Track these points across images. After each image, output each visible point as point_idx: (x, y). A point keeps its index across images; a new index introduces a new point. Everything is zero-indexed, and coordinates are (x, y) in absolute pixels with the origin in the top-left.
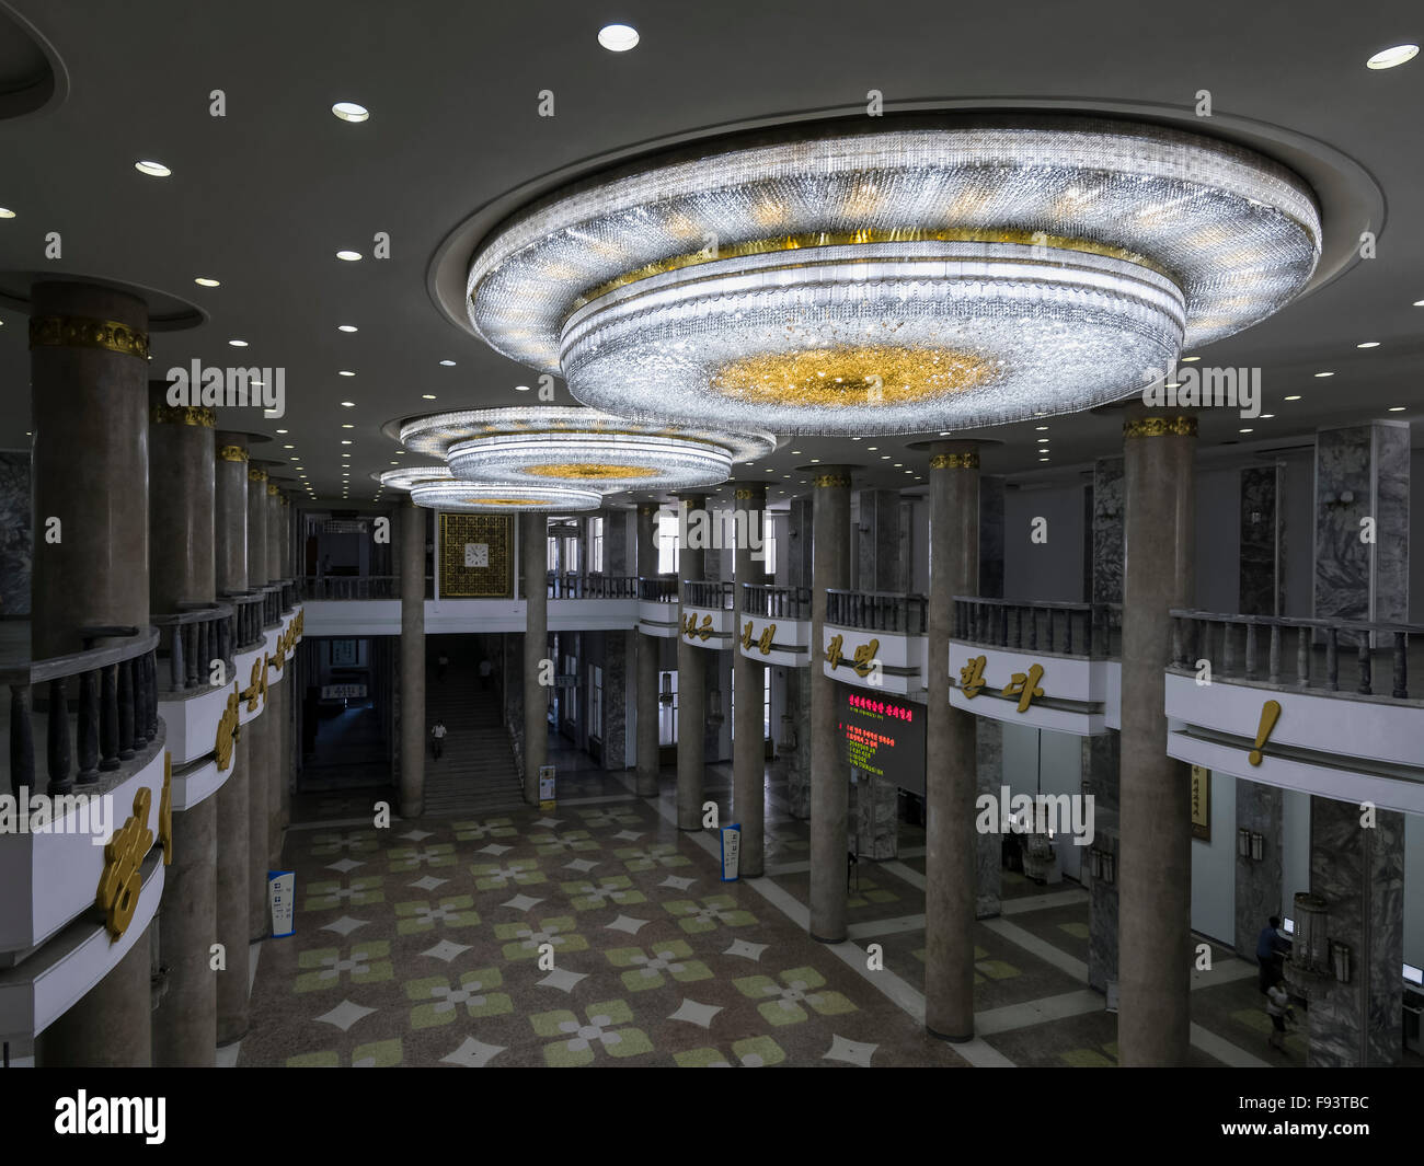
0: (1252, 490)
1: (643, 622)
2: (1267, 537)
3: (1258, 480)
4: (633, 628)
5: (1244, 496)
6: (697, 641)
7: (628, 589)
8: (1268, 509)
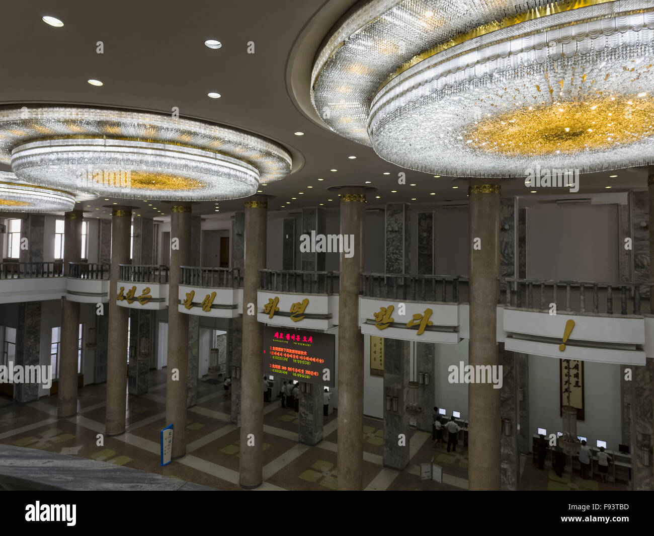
0: (423, 222)
1: (70, 292)
2: (429, 242)
3: (426, 217)
4: (60, 298)
5: (419, 225)
6: (125, 304)
7: (46, 270)
8: (429, 231)
